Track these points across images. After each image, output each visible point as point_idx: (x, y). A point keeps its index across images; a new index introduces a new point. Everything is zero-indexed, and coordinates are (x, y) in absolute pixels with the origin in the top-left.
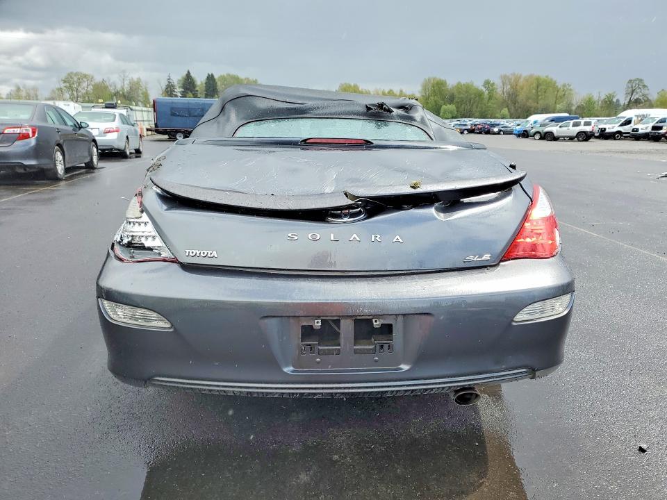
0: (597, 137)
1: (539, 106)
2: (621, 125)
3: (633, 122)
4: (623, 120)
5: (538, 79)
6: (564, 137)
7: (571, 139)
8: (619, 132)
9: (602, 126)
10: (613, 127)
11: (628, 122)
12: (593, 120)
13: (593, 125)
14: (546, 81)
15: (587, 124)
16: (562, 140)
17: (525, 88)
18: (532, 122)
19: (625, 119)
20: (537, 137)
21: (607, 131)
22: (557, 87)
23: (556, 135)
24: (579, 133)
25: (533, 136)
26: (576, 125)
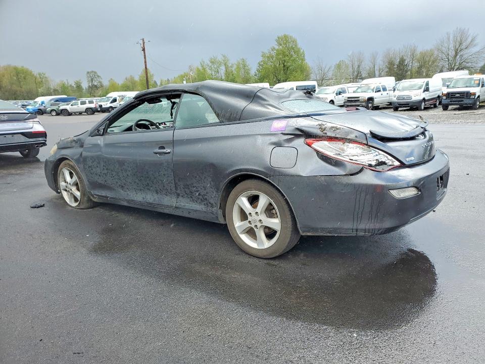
0: (98, 111)
1: (23, 90)
2: (111, 102)
3: (117, 100)
4: (111, 99)
5: (15, 68)
6: (75, 113)
7: (80, 113)
8: (111, 107)
9: (100, 104)
10: (107, 104)
11: (115, 100)
12: (94, 100)
13: (95, 103)
14: (23, 70)
15: (91, 102)
16: (73, 115)
17: (6, 76)
18: (40, 102)
19: (112, 98)
20: (54, 113)
21: (103, 106)
22: (33, 75)
23: (70, 111)
24: (87, 108)
25: (51, 113)
26: (83, 103)
